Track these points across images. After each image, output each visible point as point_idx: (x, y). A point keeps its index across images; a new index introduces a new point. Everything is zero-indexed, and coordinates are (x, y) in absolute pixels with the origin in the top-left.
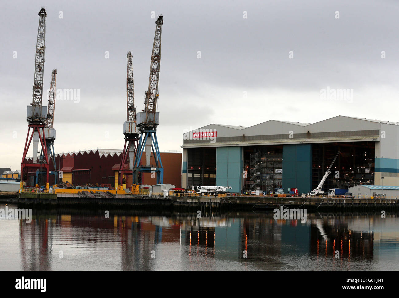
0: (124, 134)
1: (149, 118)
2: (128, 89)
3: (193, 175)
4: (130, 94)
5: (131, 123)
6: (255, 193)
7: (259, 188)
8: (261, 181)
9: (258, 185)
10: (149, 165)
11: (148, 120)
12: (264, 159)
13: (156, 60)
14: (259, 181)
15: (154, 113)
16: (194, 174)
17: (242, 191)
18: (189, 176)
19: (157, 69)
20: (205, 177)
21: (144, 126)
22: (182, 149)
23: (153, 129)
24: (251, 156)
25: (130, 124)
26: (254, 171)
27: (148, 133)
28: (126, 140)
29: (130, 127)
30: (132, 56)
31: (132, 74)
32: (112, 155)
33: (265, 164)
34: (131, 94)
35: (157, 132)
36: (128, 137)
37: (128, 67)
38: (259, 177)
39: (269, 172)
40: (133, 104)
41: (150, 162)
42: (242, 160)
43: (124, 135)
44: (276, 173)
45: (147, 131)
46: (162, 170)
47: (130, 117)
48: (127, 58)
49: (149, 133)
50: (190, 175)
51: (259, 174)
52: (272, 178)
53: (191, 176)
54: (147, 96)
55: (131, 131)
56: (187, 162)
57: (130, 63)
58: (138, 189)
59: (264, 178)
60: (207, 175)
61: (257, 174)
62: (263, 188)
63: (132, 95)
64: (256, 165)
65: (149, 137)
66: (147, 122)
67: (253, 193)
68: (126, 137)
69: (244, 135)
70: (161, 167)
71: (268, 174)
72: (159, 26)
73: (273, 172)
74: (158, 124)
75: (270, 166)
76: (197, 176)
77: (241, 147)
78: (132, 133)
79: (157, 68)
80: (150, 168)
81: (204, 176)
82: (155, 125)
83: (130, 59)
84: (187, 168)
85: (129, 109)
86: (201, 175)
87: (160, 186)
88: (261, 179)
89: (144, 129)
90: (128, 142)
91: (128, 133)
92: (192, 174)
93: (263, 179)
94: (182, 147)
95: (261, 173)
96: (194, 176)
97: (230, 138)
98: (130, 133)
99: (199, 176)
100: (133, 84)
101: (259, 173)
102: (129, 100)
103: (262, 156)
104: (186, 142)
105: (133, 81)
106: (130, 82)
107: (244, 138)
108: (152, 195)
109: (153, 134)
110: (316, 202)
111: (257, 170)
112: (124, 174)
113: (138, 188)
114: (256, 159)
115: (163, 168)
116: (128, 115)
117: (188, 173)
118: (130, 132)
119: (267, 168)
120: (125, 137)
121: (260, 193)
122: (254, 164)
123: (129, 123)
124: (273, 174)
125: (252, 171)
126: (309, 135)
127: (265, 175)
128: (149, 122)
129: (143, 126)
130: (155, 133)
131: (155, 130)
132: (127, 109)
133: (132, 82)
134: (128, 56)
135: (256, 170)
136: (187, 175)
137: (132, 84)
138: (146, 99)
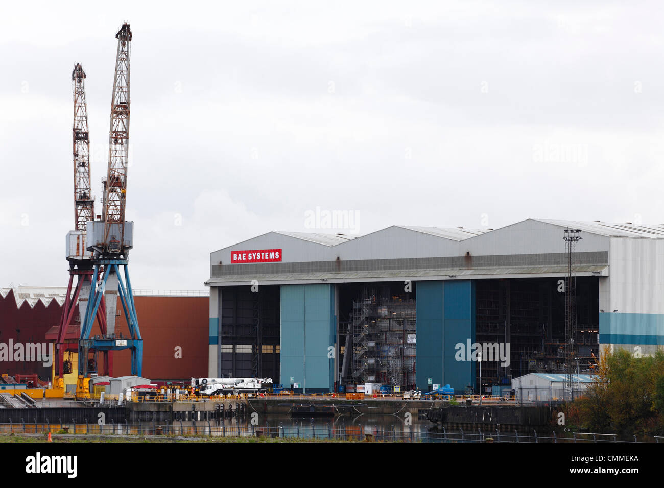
0: (68, 259)
1: (110, 234)
2: (76, 155)
3: (234, 348)
4: (81, 166)
5: (81, 237)
6: (364, 388)
7: (372, 378)
8: (378, 362)
9: (371, 371)
10: (113, 334)
11: (109, 239)
12: (384, 311)
13: (121, 114)
14: (372, 361)
15: (121, 225)
16: (238, 346)
17: (335, 384)
18: (224, 351)
19: (124, 132)
20: (263, 351)
21: (101, 252)
22: (208, 288)
23: (122, 257)
24: (356, 306)
25: (78, 238)
26: (363, 339)
27: (109, 267)
28: (72, 272)
29: (78, 245)
30: (85, 76)
31: (86, 118)
32: (46, 302)
33: (385, 324)
34: (83, 165)
35: (129, 263)
36: (76, 267)
37: (75, 102)
38: (371, 353)
39: (395, 340)
40: (89, 189)
41: (116, 327)
42: (335, 314)
43: (68, 262)
44: (407, 343)
45: (106, 262)
46: (140, 346)
47: (80, 219)
48: (74, 79)
49: (113, 266)
50: (228, 348)
51: (373, 347)
52: (401, 355)
53: (231, 351)
54: (105, 187)
55: (81, 254)
56: (218, 318)
57: (79, 93)
58: (88, 387)
59: (384, 354)
60: (269, 347)
61: (368, 347)
62: (380, 376)
63: (86, 168)
64: (366, 326)
65: (112, 275)
66: (108, 243)
67: (360, 388)
68: (72, 265)
69: (338, 258)
70: (138, 337)
71: (392, 345)
72: (124, 45)
73: (402, 342)
74: (131, 247)
75: (397, 328)
76: (244, 351)
77: (332, 285)
78: (85, 258)
79: (124, 130)
80: (114, 341)
81: (260, 349)
82: (125, 249)
83: (80, 81)
84: (218, 333)
85: (77, 203)
86: (253, 348)
87: (120, 380)
88: (378, 357)
89: (100, 258)
90: (76, 277)
91: (75, 258)
92: (231, 346)
93: (382, 357)
94: (206, 284)
95: (376, 344)
96: (238, 351)
97: (309, 264)
98: (78, 258)
99: (250, 351)
100: (89, 143)
101: (372, 344)
102: (80, 179)
103: (379, 304)
104: (217, 270)
105: (87, 134)
106: (80, 139)
107: (338, 265)
108: (106, 400)
109: (121, 268)
110: (420, 409)
111: (370, 337)
112: (67, 351)
113: (88, 384)
114: (366, 312)
115: (141, 340)
116: (77, 217)
117: (222, 344)
118: (79, 256)
119: (390, 330)
120: (68, 267)
121: (375, 388)
122: (363, 323)
123: (76, 237)
124: (402, 346)
125: (357, 340)
126: (468, 260)
127: (386, 349)
128: (111, 243)
129: (99, 250)
130: (125, 266)
131: (125, 258)
132: (75, 202)
133: (86, 137)
134: (75, 74)
135: (366, 336)
136: (219, 349)
137: (86, 141)
138: (104, 192)
